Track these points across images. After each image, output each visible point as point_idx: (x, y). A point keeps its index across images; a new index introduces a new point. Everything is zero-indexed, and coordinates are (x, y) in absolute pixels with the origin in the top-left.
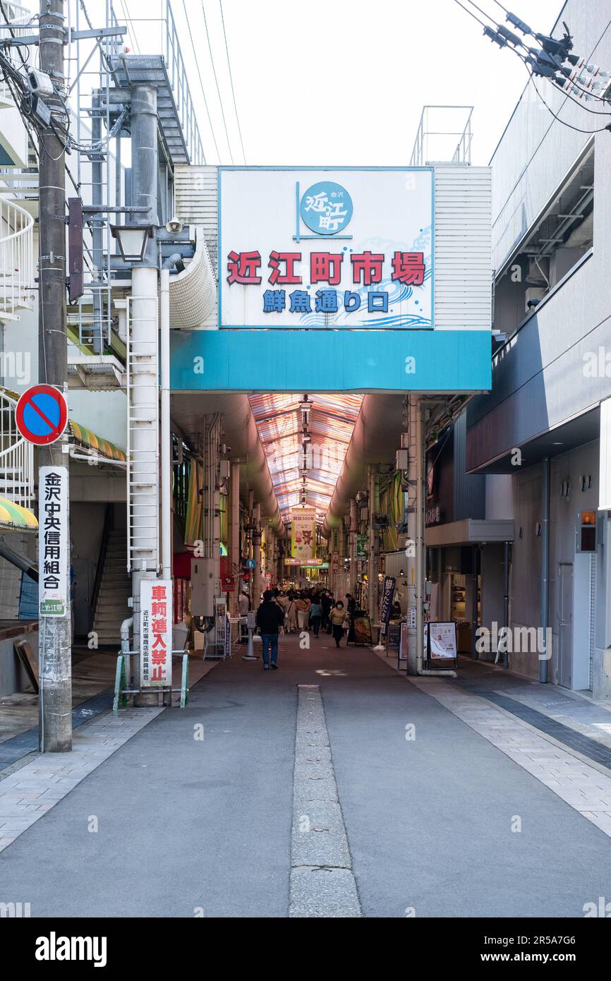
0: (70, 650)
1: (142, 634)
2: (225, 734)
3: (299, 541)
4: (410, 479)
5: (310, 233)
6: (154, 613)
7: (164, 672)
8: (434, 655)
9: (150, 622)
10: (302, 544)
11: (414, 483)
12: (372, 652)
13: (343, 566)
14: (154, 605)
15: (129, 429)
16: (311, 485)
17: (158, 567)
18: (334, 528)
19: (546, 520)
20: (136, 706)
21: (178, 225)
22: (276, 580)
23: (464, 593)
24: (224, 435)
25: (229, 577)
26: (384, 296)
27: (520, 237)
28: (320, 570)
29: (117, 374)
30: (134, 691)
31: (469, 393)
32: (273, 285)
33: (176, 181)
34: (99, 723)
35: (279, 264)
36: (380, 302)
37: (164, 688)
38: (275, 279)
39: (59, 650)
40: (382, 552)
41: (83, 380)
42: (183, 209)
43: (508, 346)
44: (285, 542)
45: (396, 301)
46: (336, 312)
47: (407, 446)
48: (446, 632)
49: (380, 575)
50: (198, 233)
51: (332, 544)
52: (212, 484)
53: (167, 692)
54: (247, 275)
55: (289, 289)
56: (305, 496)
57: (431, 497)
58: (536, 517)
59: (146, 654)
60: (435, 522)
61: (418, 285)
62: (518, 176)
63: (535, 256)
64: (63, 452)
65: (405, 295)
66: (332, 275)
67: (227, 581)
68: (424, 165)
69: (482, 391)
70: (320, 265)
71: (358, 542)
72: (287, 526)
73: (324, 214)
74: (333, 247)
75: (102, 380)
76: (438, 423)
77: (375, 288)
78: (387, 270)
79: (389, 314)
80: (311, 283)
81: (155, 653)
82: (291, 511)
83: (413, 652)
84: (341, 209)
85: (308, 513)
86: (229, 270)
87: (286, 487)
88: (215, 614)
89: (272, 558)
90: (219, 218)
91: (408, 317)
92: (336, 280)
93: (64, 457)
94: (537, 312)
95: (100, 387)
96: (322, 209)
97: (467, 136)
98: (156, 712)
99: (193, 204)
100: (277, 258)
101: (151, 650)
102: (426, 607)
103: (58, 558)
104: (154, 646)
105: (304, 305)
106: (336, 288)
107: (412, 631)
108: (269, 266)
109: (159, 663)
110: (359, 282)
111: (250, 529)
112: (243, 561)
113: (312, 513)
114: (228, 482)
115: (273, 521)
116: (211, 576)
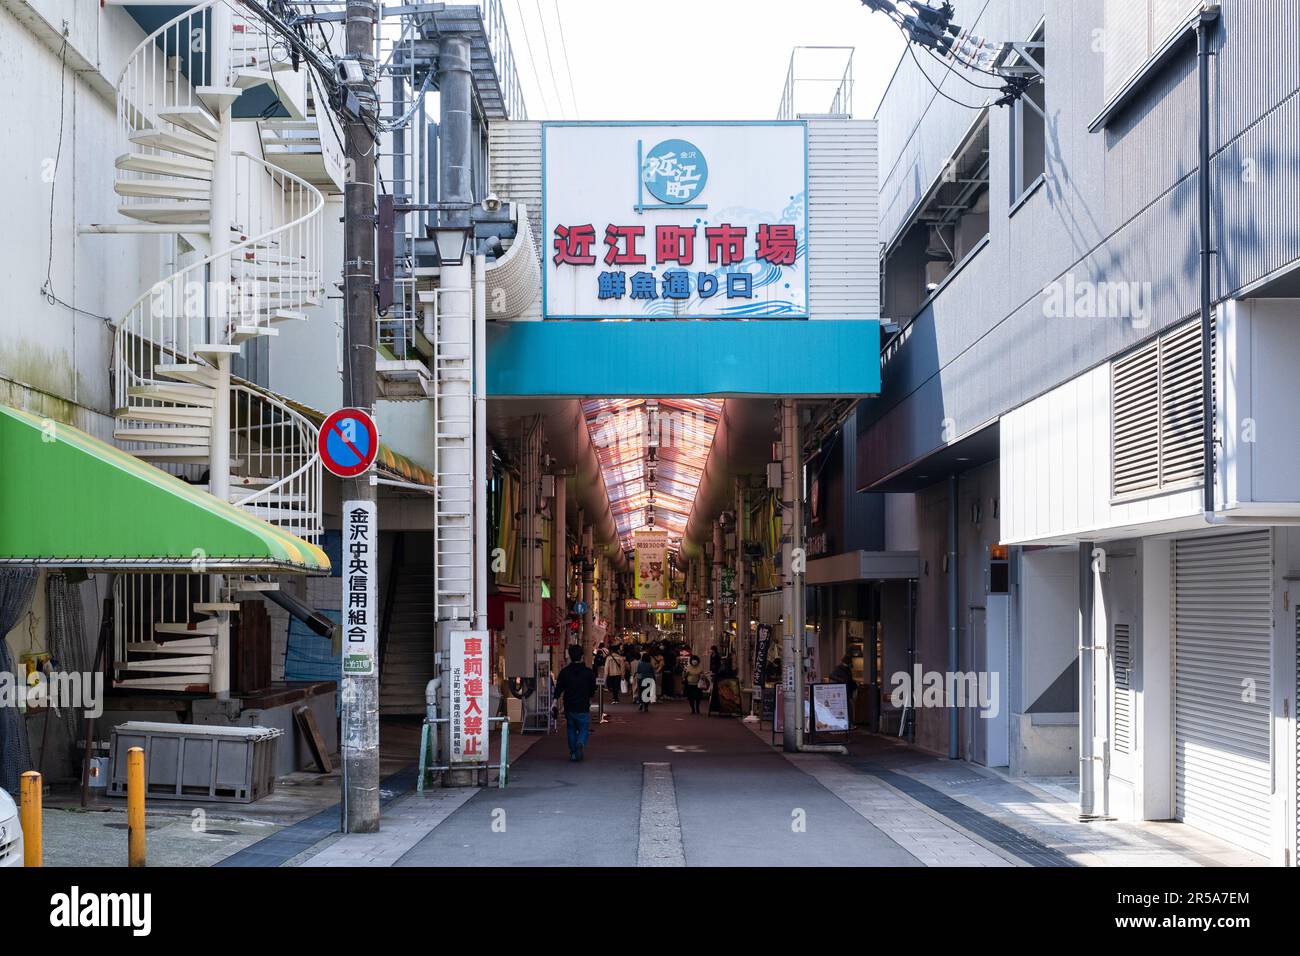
0: (377, 714)
1: (452, 697)
2: (556, 814)
3: (645, 576)
4: (784, 500)
5: (655, 202)
6: (467, 671)
7: (480, 744)
8: (821, 726)
9: (463, 683)
10: (649, 580)
11: (790, 505)
12: (742, 724)
13: (705, 610)
14: (467, 661)
15: (437, 447)
16: (661, 501)
17: (472, 615)
18: (694, 557)
19: (953, 553)
20: (444, 785)
21: (496, 203)
22: (614, 629)
23: (862, 644)
24: (547, 443)
25: (551, 626)
26: (747, 279)
27: (914, 204)
28: (675, 615)
29: (423, 381)
30: (443, 768)
31: (853, 397)
32: (610, 265)
33: (491, 140)
34: (404, 804)
35: (617, 240)
36: (742, 288)
37: (480, 763)
38: (613, 258)
39: (365, 713)
40: (755, 592)
41: (382, 389)
42: (499, 174)
43: (902, 337)
44: (626, 576)
45: (762, 284)
46: (688, 298)
47: (780, 458)
48: (834, 696)
49: (753, 622)
50: (519, 211)
51: (689, 578)
52: (531, 505)
53: (483, 769)
54: (578, 253)
55: (630, 271)
56: (653, 514)
57: (816, 520)
58: (943, 548)
59: (457, 721)
60: (821, 552)
61: (788, 265)
62: (910, 132)
63: (936, 224)
64: (371, 484)
65: (773, 277)
66: (682, 253)
67: (550, 633)
68: (795, 118)
69: (869, 394)
70: (668, 242)
71: (723, 578)
72: (629, 555)
73: (672, 179)
74: (682, 219)
75: (404, 388)
76: (821, 427)
77: (736, 268)
78: (751, 246)
79: (754, 301)
80: (657, 263)
81: (468, 720)
82: (633, 534)
83: (790, 721)
84: (693, 173)
85: (657, 537)
86: (556, 248)
87: (626, 503)
88: (535, 675)
89: (608, 600)
90: (543, 185)
91: (779, 304)
92: (688, 259)
93: (371, 489)
94: (932, 300)
95: (402, 397)
96: (669, 172)
97: (848, 83)
98: (469, 793)
99: (512, 167)
100: (614, 232)
101: (463, 716)
102: (807, 663)
103: (365, 606)
104: (467, 712)
105: (649, 289)
106: (688, 268)
107: (790, 695)
108: (605, 242)
109: (472, 734)
110: (716, 262)
111: (580, 561)
112: (571, 604)
113: (662, 537)
114: (552, 502)
115: (610, 549)
116: (531, 625)
